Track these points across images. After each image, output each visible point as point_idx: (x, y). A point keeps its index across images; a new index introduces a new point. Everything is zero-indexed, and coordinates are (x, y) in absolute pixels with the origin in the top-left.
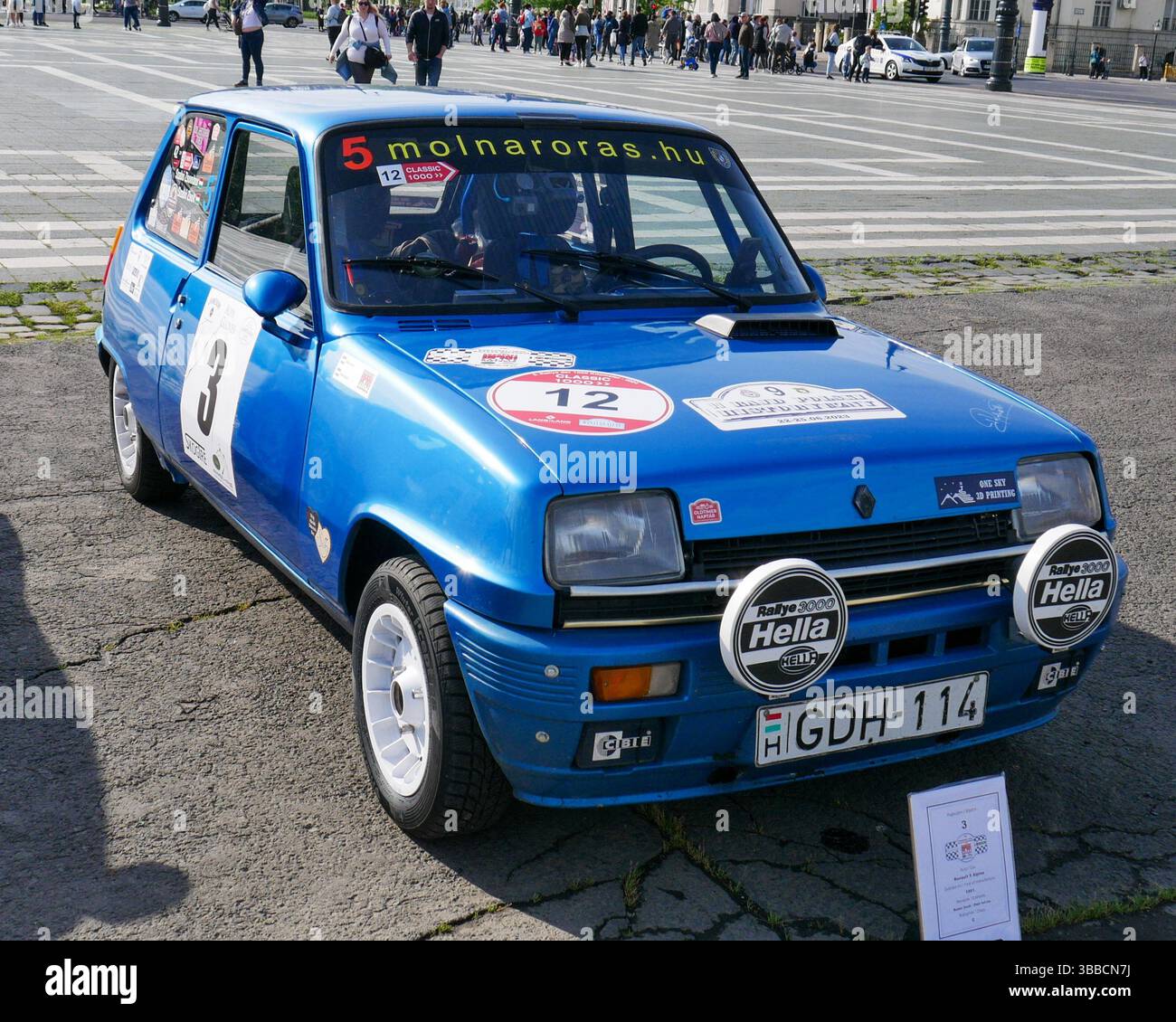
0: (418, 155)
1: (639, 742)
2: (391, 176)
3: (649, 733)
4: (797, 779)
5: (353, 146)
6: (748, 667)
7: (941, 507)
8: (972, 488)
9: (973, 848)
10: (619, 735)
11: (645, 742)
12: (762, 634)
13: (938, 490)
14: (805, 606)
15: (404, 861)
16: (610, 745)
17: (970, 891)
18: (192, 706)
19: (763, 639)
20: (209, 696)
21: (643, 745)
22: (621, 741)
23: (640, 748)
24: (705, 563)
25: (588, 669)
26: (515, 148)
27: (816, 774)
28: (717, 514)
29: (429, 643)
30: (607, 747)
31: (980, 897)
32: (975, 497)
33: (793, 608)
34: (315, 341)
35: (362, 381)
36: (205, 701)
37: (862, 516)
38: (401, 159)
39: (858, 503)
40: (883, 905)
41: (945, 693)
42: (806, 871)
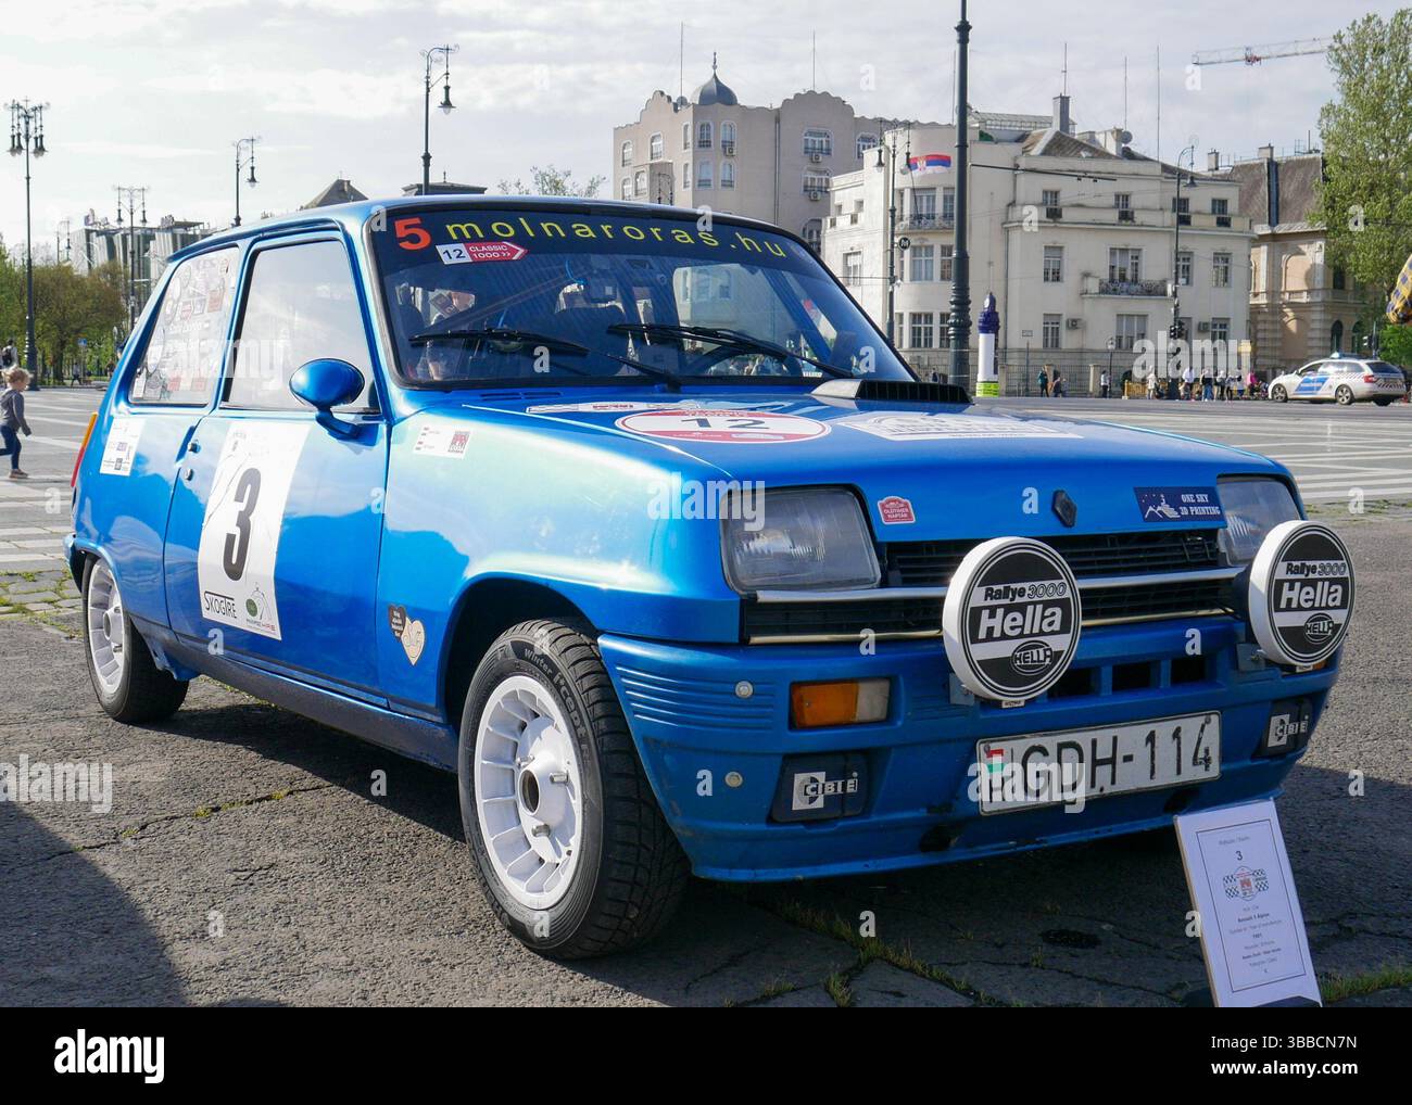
0: (481, 235)
1: (844, 786)
2: (454, 255)
3: (855, 774)
4: (1018, 849)
5: (407, 227)
6: (978, 662)
7: (1146, 520)
8: (1176, 503)
9: (1253, 884)
10: (821, 776)
11: (851, 786)
12: (991, 623)
13: (1140, 502)
14: (1035, 591)
15: (555, 981)
16: (813, 790)
17: (1257, 936)
18: (248, 873)
19: (993, 628)
20: (265, 864)
21: (849, 790)
22: (824, 785)
23: (845, 794)
24: (902, 571)
25: (788, 684)
26: (584, 231)
27: (1038, 843)
28: (909, 514)
29: (578, 698)
30: (809, 791)
31: (1269, 943)
32: (1179, 512)
33: (1022, 592)
34: (383, 427)
35: (453, 443)
36: (261, 869)
37: (1065, 524)
38: (462, 239)
39: (1058, 509)
40: (1140, 988)
41: (1176, 734)
42: (1037, 966)
